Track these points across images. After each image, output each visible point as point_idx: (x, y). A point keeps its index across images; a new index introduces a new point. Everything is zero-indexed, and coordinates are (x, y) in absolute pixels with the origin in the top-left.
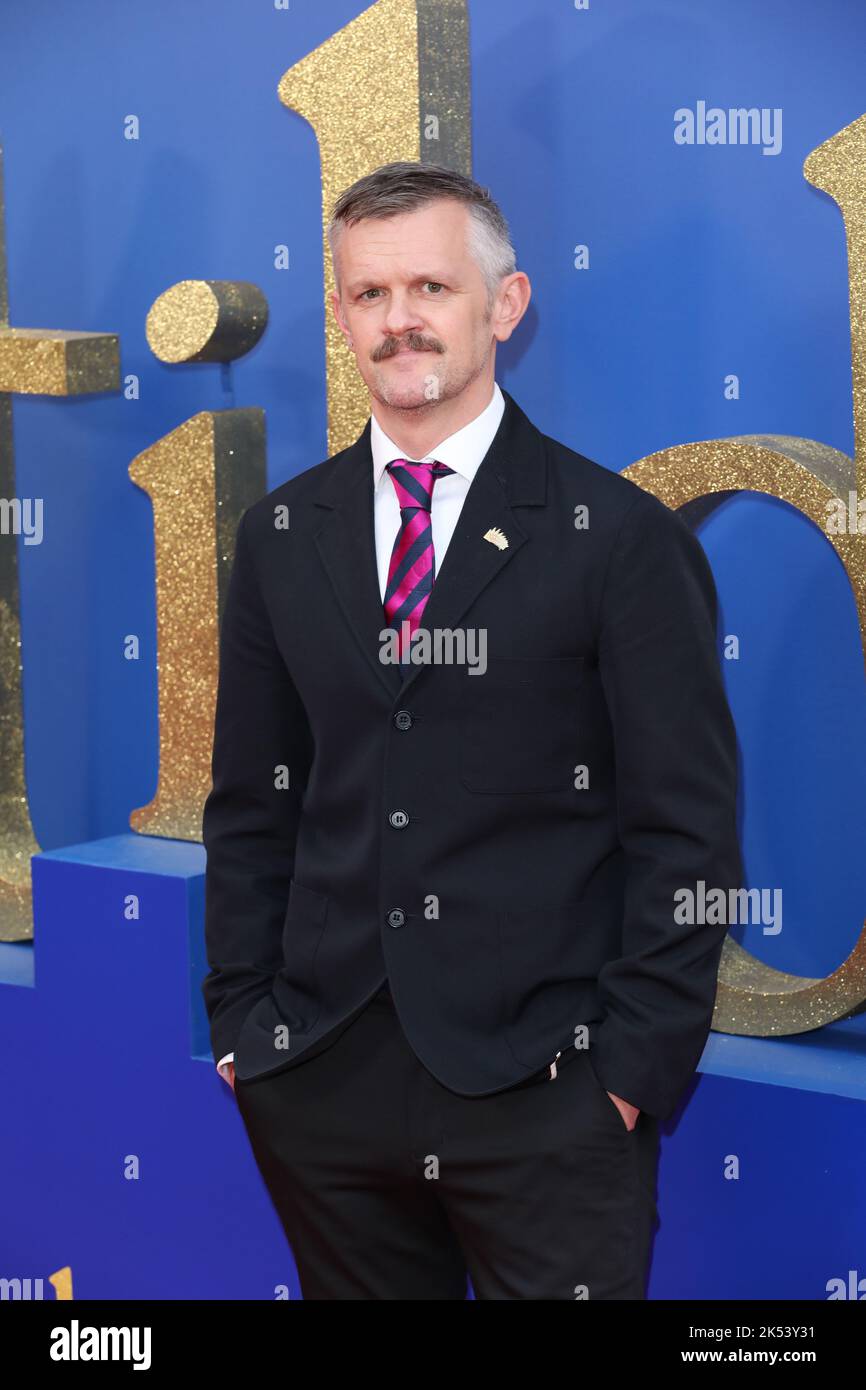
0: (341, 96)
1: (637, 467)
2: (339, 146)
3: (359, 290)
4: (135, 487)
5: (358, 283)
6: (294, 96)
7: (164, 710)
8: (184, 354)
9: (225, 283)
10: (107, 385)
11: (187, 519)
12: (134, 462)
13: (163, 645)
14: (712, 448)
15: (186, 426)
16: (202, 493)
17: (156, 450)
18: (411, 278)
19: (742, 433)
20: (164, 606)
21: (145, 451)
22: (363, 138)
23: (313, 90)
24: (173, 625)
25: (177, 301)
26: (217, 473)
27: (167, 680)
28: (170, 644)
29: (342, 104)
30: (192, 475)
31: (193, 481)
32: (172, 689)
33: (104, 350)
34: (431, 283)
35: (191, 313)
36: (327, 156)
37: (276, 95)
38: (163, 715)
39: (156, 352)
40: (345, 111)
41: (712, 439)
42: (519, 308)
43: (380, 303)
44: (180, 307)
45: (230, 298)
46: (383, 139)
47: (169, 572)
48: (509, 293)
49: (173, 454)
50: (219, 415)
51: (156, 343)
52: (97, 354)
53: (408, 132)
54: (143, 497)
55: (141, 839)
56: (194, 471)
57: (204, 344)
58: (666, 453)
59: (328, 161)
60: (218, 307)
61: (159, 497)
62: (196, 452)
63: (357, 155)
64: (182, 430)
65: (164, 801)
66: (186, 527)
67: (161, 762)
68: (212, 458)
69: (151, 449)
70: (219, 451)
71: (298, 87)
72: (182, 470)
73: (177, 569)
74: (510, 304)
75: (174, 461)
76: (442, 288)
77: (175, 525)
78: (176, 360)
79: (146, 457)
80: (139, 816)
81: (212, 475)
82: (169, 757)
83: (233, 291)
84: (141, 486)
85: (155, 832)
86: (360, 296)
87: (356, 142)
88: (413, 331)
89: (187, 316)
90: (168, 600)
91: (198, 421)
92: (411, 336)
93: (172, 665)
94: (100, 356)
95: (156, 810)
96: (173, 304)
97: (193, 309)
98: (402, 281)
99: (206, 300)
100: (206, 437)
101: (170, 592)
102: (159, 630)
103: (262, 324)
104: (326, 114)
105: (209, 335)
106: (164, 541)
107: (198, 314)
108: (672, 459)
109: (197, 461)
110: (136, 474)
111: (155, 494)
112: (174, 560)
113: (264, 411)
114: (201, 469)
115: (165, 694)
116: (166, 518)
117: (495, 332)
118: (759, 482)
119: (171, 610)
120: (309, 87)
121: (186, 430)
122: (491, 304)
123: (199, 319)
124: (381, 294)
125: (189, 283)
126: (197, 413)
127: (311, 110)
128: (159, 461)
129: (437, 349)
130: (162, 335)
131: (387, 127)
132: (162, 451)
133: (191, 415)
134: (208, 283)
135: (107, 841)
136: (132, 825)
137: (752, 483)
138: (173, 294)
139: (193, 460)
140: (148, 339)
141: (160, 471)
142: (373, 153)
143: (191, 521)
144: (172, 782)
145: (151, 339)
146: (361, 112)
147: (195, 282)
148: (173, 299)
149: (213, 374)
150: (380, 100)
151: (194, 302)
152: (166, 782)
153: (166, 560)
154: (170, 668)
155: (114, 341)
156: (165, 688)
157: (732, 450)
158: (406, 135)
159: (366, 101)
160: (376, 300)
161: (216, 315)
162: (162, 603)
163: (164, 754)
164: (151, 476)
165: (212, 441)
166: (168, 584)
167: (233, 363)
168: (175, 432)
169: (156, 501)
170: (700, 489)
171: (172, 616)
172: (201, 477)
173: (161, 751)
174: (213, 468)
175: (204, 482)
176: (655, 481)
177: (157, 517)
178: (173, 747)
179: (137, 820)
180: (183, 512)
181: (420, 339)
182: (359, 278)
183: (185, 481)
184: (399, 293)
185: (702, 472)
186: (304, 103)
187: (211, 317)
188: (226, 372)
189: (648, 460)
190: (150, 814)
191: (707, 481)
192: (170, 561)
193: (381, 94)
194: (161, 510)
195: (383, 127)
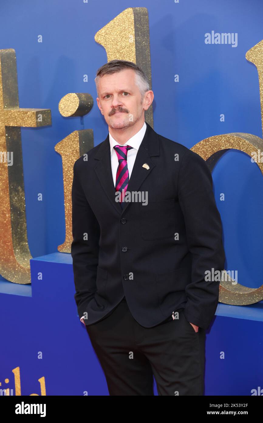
0: (113, 39)
1: (200, 143)
2: (112, 53)
3: (104, 95)
4: (57, 153)
5: (104, 93)
6: (99, 39)
7: (67, 217)
8: (70, 114)
9: (81, 93)
10: (48, 124)
11: (72, 162)
12: (56, 146)
13: (66, 198)
14: (222, 137)
15: (71, 135)
16: (76, 154)
17: (62, 142)
18: (119, 91)
19: (230, 133)
20: (66, 187)
21: (59, 142)
22: (119, 51)
23: (105, 38)
24: (69, 192)
25: (67, 99)
26: (80, 148)
27: (67, 208)
28: (68, 198)
29: (113, 41)
30: (73, 149)
31: (73, 151)
32: (69, 210)
33: (46, 114)
34: (125, 93)
35: (71, 102)
36: (109, 56)
37: (94, 39)
38: (66, 218)
39: (62, 114)
40: (114, 43)
41: (221, 134)
42: (151, 101)
43: (110, 99)
44: (68, 101)
45: (82, 98)
46: (125, 51)
47: (67, 177)
48: (147, 96)
49: (67, 143)
50: (80, 131)
51: (62, 111)
52: (45, 115)
53: (132, 49)
54: (59, 155)
55: (61, 254)
56: (73, 148)
57: (75, 111)
58: (209, 139)
59: (109, 58)
60: (79, 100)
61: (63, 155)
62: (74, 142)
63: (118, 56)
64: (70, 136)
65: (67, 243)
66: (71, 164)
67: (66, 231)
68: (78, 144)
69: (61, 142)
70: (80, 142)
71: (100, 37)
72: (70, 148)
73: (69, 176)
74: (148, 100)
75: (68, 145)
76: (128, 94)
77: (68, 163)
78: (67, 116)
79: (60, 144)
80: (61, 247)
81: (79, 149)
82: (69, 230)
83: (83, 96)
84: (58, 152)
85: (65, 252)
86: (104, 97)
87: (117, 52)
88: (120, 106)
89: (70, 103)
90: (67, 185)
91: (74, 133)
92: (119, 108)
93: (69, 204)
94: (45, 116)
95: (65, 245)
96: (66, 100)
97: (72, 101)
98: (116, 92)
99: (75, 99)
100: (77, 138)
101: (68, 183)
102: (65, 194)
103: (92, 105)
104: (109, 44)
105: (77, 109)
106: (65, 168)
107: (73, 103)
108: (210, 140)
109: (74, 145)
110: (57, 149)
111: (62, 155)
112: (68, 173)
113: (93, 130)
114: (75, 147)
115: (67, 212)
116: (66, 162)
117: (144, 107)
118: (235, 146)
119: (68, 188)
120: (103, 37)
121: (71, 136)
122: (142, 99)
123: (74, 104)
124: (110, 96)
125: (70, 94)
126: (74, 131)
127: (104, 43)
128: (63, 145)
129: (127, 112)
130: (63, 109)
131: (126, 47)
132: (64, 142)
133: (72, 131)
134: (76, 94)
135: (51, 254)
136: (58, 250)
137: (234, 147)
138: (66, 97)
139: (73, 145)
140: (59, 110)
141: (64, 148)
142: (122, 55)
143: (73, 162)
144: (69, 237)
145: (60, 110)
146: (119, 44)
147: (72, 93)
148: (66, 99)
149: (78, 120)
150: (124, 40)
151: (72, 99)
152: (68, 237)
153: (66, 174)
154: (68, 205)
155: (49, 111)
156: (67, 210)
157: (227, 137)
158: (132, 50)
159: (120, 40)
160: (109, 98)
161: (78, 103)
162: (65, 186)
163: (67, 229)
164: (61, 149)
165: (78, 139)
166: (67, 180)
167: (84, 116)
168: (68, 137)
169: (63, 156)
170: (219, 149)
171: (68, 189)
172: (75, 149)
173: (66, 228)
174: (79, 147)
175: (76, 151)
176: (205, 147)
177: (63, 161)
178: (69, 227)
179: (60, 248)
180: (70, 160)
181: (122, 109)
182: (104, 92)
183: (71, 151)
184: (116, 95)
185: (219, 144)
186: (102, 41)
187: (77, 103)
188: (82, 119)
189: (204, 141)
190: (64, 247)
191: (221, 146)
192: (67, 174)
193: (124, 38)
194: (64, 159)
195: (125, 48)
